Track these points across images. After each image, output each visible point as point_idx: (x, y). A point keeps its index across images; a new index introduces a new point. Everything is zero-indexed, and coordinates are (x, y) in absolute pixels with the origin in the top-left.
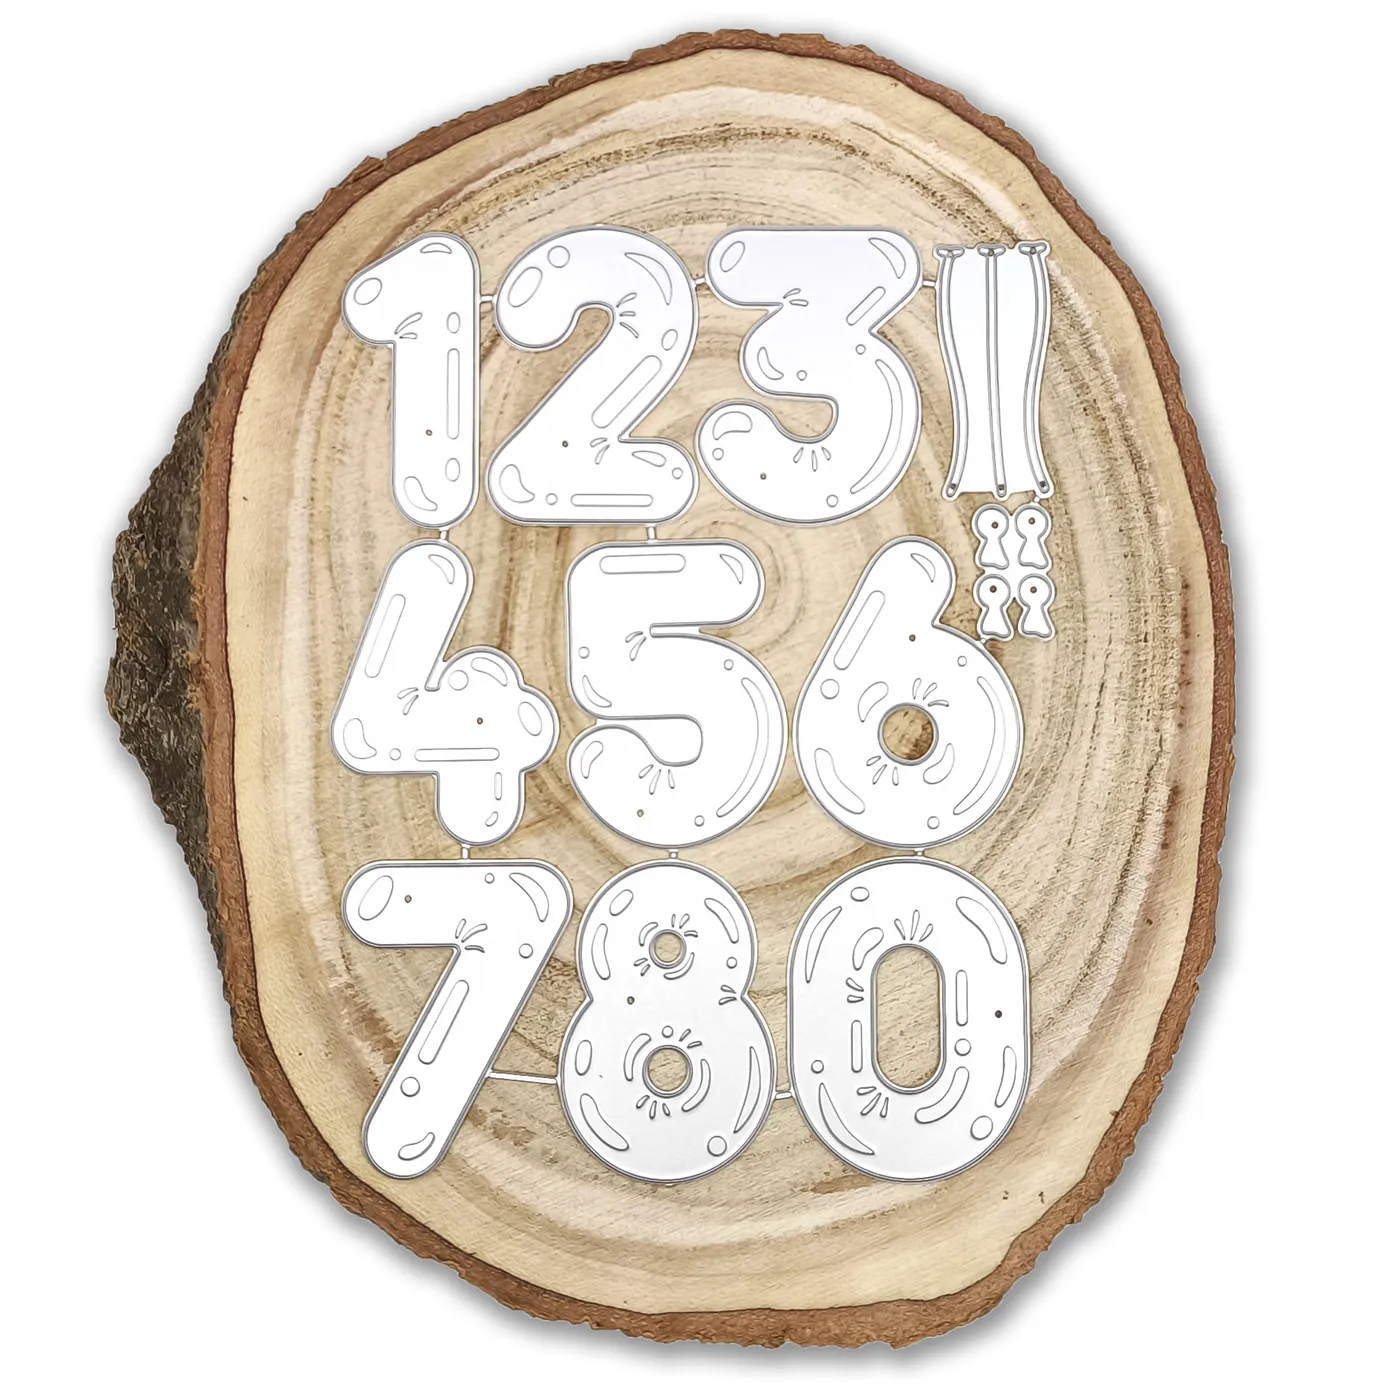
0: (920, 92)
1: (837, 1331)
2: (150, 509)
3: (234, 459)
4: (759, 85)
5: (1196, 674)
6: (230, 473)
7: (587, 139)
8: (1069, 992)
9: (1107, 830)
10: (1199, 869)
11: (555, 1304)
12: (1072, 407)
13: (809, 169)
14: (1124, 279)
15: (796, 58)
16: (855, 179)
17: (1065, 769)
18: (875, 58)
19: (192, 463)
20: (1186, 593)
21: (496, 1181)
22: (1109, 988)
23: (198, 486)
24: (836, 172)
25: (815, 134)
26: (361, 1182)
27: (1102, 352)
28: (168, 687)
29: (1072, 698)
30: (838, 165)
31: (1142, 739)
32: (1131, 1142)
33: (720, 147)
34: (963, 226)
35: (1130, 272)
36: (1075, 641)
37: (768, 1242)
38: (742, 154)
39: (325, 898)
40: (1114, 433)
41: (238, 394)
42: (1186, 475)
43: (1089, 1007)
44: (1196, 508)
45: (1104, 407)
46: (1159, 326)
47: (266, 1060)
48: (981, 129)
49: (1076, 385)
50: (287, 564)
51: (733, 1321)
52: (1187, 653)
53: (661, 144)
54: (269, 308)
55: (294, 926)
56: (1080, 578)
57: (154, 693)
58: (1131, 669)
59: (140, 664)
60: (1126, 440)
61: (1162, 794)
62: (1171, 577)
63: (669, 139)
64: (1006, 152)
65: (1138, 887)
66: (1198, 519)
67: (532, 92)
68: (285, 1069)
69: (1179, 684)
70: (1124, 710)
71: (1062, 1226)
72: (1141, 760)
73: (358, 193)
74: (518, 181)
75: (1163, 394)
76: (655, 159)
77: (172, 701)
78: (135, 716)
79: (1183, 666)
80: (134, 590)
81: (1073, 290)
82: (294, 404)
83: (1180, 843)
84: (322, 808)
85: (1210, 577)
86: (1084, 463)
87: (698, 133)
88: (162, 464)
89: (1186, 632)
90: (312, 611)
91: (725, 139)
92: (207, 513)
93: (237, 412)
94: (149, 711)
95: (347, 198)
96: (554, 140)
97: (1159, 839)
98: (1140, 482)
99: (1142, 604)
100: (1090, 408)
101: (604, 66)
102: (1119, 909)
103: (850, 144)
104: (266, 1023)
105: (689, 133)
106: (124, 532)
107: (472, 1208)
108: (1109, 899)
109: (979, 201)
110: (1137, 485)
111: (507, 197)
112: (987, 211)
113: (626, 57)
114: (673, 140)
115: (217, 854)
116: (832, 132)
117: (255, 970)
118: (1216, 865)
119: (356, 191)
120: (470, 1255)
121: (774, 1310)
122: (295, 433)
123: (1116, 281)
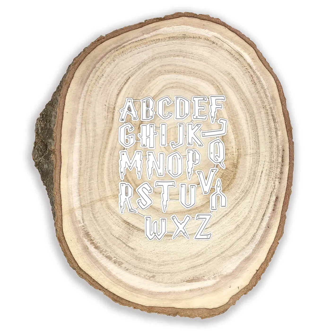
0: (231, 31)
1: (189, 314)
2: (45, 113)
3: (65, 103)
4: (193, 26)
5: (284, 171)
6: (64, 106)
7: (152, 35)
8: (248, 242)
9: (260, 205)
10: (281, 216)
11: (125, 302)
12: (260, 107)
13: (203, 46)
14: (275, 78)
15: (202, 20)
16: (214, 50)
17: (252, 191)
18: (221, 21)
19: (55, 103)
20: (283, 152)
21: (114, 273)
22: (258, 242)
23: (57, 109)
24: (210, 48)
25: (205, 38)
26: (83, 271)
27: (268, 94)
28: (46, 154)
29: (255, 174)
30: (210, 46)
31: (270, 185)
32: (260, 277)
33: (183, 40)
34: (238, 63)
35: (276, 76)
36: (257, 161)
37: (175, 292)
38: (188, 42)
39: (79, 206)
40: (270, 114)
41: (68, 88)
42: (286, 125)
43: (253, 246)
44: (287, 132)
45: (268, 107)
46: (282, 89)
47: (63, 241)
48: (244, 40)
49: (262, 102)
50: (76, 129)
51: (165, 310)
52: (282, 166)
53: (169, 38)
54: (76, 69)
55: (72, 211)
56: (259, 147)
57: (43, 156)
58: (269, 168)
59: (40, 149)
60: (272, 115)
61: (274, 198)
62: (280, 148)
63: (171, 37)
64: (250, 46)
65: (266, 219)
66: (288, 135)
67: (140, 23)
68: (68, 244)
69: (280, 173)
70: (267, 178)
71: (243, 295)
72: (270, 190)
73: (98, 44)
74: (136, 44)
75: (282, 105)
76: (168, 41)
77: (47, 158)
78: (38, 160)
79: (281, 169)
80: (40, 131)
81: (263, 80)
82: (80, 92)
83: (277, 210)
84: (80, 185)
85: (289, 149)
86: (262, 120)
87: (178, 36)
88: (48, 103)
89: (283, 161)
90: (81, 140)
91: (184, 38)
92: (58, 115)
93: (67, 92)
94: (42, 159)
95: (95, 45)
96: (145, 35)
97: (273, 208)
98: (275, 125)
99: (273, 154)
100: (264, 107)
101: (157, 19)
102: (261, 224)
103: (213, 41)
104: (64, 233)
105: (176, 36)
106: (39, 118)
107: (108, 279)
108: (259, 222)
109: (242, 57)
110: (274, 126)
111: (133, 47)
112: (244, 59)
113: (163, 17)
114: (172, 37)
115: (55, 193)
116: (209, 38)
117: (62, 221)
118: (285, 216)
119: (98, 43)
120: (107, 289)
121: (175, 308)
122: (80, 98)
123: (273, 78)
